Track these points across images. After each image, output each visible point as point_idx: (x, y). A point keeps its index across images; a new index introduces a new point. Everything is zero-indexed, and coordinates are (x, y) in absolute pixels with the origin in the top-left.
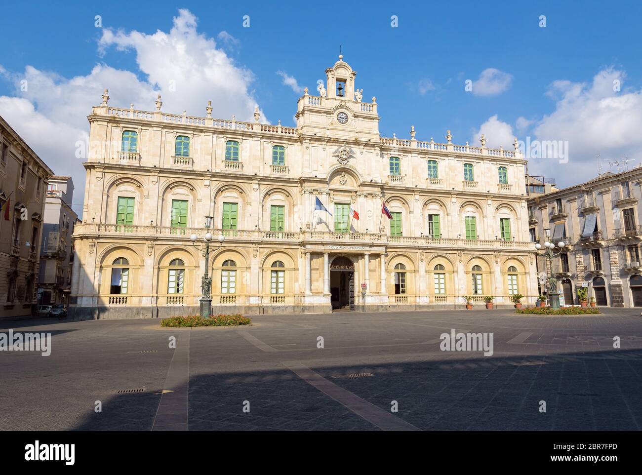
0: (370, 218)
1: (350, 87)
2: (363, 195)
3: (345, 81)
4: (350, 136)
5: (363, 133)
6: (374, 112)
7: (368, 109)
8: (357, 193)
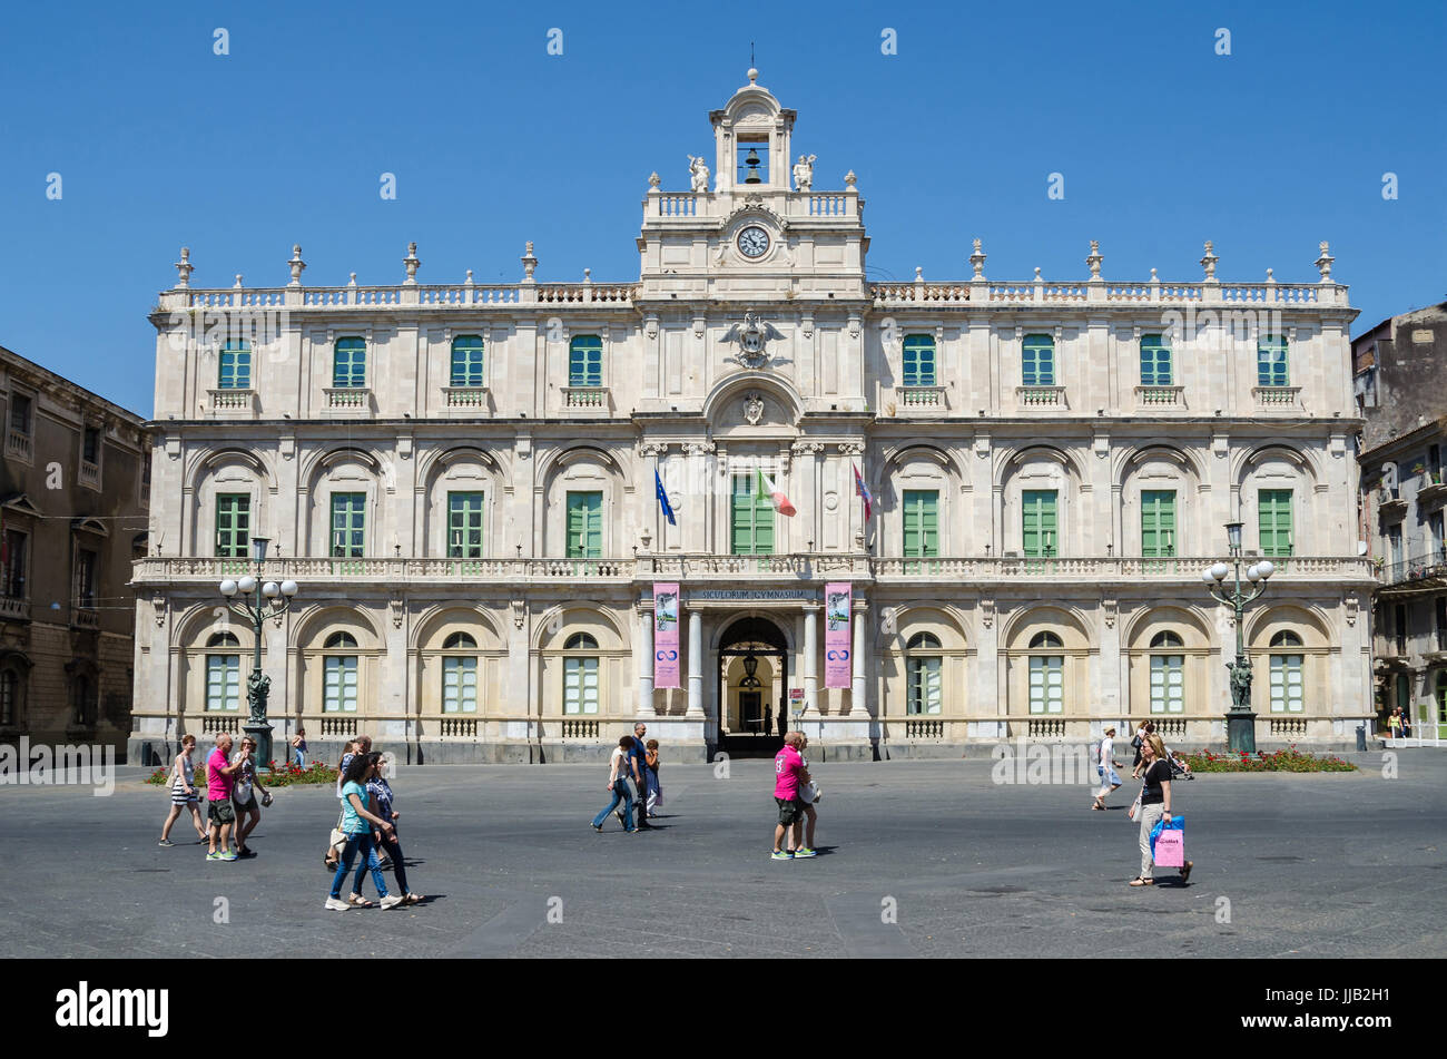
0: (831, 512)
1: (778, 154)
2: (809, 448)
3: (766, 138)
4: (775, 292)
5: (812, 276)
6: (849, 214)
7: (831, 208)
8: (794, 446)
